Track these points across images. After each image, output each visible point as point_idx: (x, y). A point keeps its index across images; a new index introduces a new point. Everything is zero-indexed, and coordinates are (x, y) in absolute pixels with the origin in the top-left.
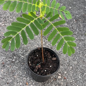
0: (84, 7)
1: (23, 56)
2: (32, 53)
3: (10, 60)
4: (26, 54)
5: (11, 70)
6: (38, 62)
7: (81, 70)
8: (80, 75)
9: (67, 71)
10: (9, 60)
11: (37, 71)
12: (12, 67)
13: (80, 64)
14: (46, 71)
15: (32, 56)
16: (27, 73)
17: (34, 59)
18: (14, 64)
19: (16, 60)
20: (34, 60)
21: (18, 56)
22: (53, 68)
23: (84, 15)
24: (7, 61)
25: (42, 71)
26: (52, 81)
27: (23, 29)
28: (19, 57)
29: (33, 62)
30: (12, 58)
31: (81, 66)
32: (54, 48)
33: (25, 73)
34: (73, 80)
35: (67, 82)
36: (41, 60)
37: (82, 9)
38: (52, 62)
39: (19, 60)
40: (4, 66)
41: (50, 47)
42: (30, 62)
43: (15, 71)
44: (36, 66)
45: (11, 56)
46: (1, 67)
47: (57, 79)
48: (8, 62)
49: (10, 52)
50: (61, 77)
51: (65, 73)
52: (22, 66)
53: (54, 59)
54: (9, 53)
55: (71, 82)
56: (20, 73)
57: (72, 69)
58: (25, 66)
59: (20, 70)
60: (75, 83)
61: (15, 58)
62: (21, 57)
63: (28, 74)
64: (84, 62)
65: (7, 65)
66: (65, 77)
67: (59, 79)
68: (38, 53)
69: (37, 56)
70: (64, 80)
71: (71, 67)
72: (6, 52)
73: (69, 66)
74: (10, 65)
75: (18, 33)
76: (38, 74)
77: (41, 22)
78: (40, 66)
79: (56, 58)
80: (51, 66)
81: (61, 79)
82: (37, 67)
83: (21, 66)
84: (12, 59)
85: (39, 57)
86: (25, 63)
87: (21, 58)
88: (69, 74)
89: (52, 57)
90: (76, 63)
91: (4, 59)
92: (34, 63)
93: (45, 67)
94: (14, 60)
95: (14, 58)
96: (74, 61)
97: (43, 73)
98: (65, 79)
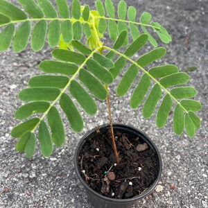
0: (163, 8)
1: (55, 159)
2: (83, 147)
3: (24, 175)
4: (60, 151)
5: (34, 202)
6: (104, 167)
7: (202, 157)
8: (203, 170)
9: (173, 168)
10: (19, 178)
11: (110, 190)
12: (35, 194)
13: (195, 144)
14: (131, 183)
15: (86, 154)
16: (76, 199)
17: (92, 160)
18: (37, 184)
19: (38, 172)
20: (93, 163)
21: (41, 161)
22: (147, 173)
23: (170, 26)
24: (16, 182)
25: (122, 188)
26: (145, 202)
27: (63, 91)
28: (46, 163)
29: (92, 169)
30: (28, 170)
31: (199, 148)
32: (127, 120)
33: (73, 201)
34: (193, 187)
35: (180, 196)
36: (110, 158)
37: (161, 13)
38: (138, 158)
39: (47, 171)
40: (10, 197)
41: (116, 118)
42: (84, 171)
43: (44, 202)
44: (103, 177)
45: (21, 164)
46: (3, 201)
47: (155, 194)
48: (21, 184)
49: (17, 154)
50: (162, 187)
51: (170, 174)
52: (60, 185)
53: (141, 147)
54: (16, 159)
55: (189, 191)
56: (58, 204)
57: (182, 160)
58: (66, 182)
59: (58, 195)
60: (198, 193)
61: (34, 167)
62: (50, 163)
63: (82, 202)
64: (203, 136)
65: (19, 191)
66: (172, 185)
67: (159, 194)
68: (97, 143)
69: (98, 149)
70: (171, 193)
71: (179, 157)
72: (8, 159)
73: (172, 154)
74: (27, 189)
75: (52, 105)
76: (114, 197)
77: (104, 63)
78: (112, 176)
79: (145, 144)
80: (140, 169)
81: (164, 192)
82: (106, 179)
83: (57, 184)
84: (28, 172)
85: (101, 152)
86: (66, 175)
87: (52, 165)
88: (179, 176)
89: (136, 144)
90: (187, 144)
91: (6, 178)
92: (96, 172)
93: (126, 175)
94: (34, 175)
95: (31, 169)
96: (180, 139)
97: (126, 192)
98: (173, 188)
